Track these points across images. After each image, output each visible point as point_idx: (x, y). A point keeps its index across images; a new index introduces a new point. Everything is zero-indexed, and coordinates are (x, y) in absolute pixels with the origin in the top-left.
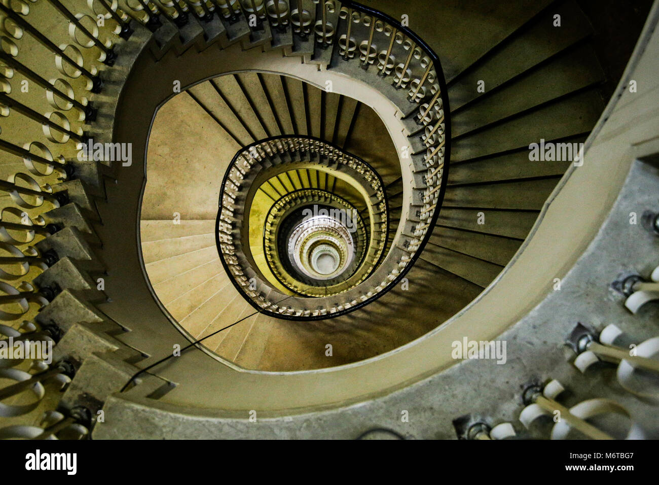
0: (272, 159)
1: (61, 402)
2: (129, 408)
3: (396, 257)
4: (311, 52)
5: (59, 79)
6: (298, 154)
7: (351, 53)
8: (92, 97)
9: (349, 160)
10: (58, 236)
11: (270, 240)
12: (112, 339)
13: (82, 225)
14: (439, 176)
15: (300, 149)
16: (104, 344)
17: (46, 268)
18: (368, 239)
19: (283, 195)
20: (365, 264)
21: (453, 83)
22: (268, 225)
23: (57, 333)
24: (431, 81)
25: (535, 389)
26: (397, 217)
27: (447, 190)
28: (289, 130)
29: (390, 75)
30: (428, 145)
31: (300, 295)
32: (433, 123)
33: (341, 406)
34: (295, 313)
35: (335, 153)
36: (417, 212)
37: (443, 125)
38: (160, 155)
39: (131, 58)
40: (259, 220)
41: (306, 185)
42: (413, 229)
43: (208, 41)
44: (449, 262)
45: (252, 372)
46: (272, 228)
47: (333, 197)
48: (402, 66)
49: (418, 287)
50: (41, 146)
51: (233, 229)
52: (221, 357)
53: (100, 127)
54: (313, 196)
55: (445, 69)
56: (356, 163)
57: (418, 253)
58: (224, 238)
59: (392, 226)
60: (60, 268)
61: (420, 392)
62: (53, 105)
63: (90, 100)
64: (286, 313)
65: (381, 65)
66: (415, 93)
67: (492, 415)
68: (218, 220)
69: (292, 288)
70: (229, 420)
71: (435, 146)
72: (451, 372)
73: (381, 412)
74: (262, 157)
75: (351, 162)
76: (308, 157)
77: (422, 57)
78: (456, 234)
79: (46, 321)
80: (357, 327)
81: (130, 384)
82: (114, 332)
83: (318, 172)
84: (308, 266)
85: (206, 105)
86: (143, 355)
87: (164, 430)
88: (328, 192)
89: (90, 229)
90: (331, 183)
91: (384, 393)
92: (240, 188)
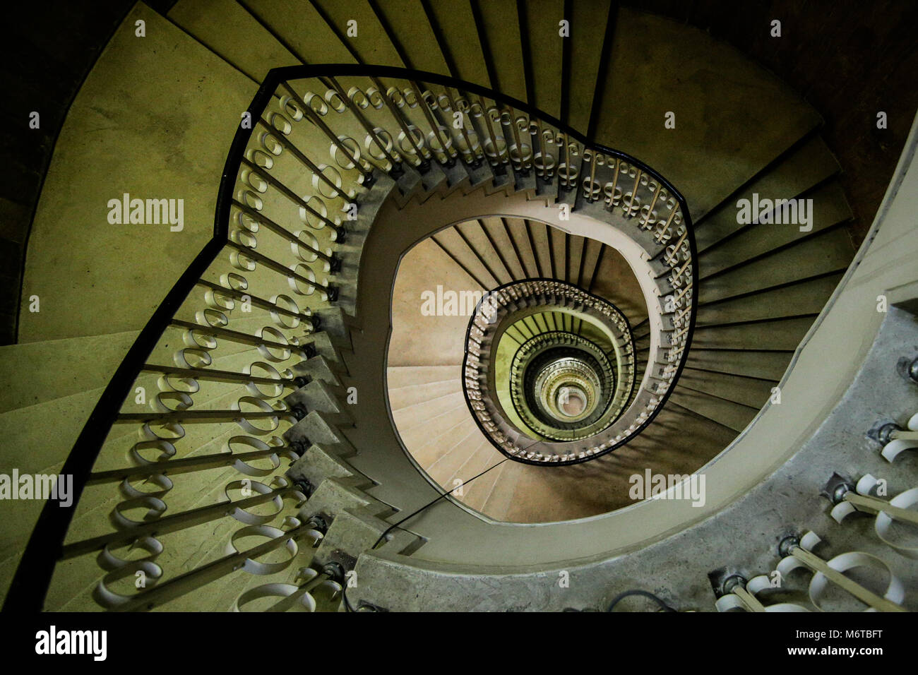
0: (517, 302)
1: (315, 558)
2: (382, 566)
3: (644, 400)
4: (555, 196)
5: (304, 231)
6: (543, 296)
7: (595, 195)
8: (337, 247)
9: (594, 302)
10: (306, 390)
11: (516, 384)
12: (362, 493)
13: (330, 377)
14: (687, 318)
15: (545, 292)
16: (355, 499)
17: (295, 421)
18: (615, 381)
19: (529, 338)
20: (613, 407)
21: (700, 223)
22: (514, 368)
23: (308, 488)
24: (677, 222)
25: (791, 540)
26: (644, 358)
27: (695, 332)
28: (533, 273)
29: (636, 216)
30: (675, 287)
31: (548, 439)
32: (681, 264)
33: (595, 561)
34: (543, 458)
35: (581, 296)
36: (665, 354)
37: (690, 267)
38: (405, 302)
39: (374, 207)
40: (505, 364)
41: (552, 328)
42: (661, 372)
43: (450, 189)
44: (698, 404)
45: (503, 524)
46: (518, 372)
47: (579, 339)
48: (647, 207)
49: (667, 430)
50: (287, 299)
51: (479, 374)
52: (472, 509)
53: (345, 278)
54: (559, 338)
55: (691, 210)
56: (602, 305)
57: (667, 396)
58: (470, 383)
59: (640, 368)
60: (308, 422)
61: (675, 545)
62: (298, 258)
63: (335, 251)
64: (535, 458)
65: (626, 206)
66: (661, 235)
67: (748, 567)
68: (464, 365)
69: (539, 432)
70: (482, 577)
71: (683, 288)
72: (706, 525)
73: (635, 566)
74: (506, 301)
75: (597, 304)
76: (553, 300)
77: (668, 198)
78: (705, 376)
79: (296, 475)
80: (607, 471)
81: (383, 539)
82: (364, 486)
83: (563, 314)
84: (555, 409)
85: (451, 251)
86: (394, 509)
87: (417, 587)
88: (574, 334)
89: (338, 381)
90: (576, 326)
91: (637, 547)
92: (486, 333)
